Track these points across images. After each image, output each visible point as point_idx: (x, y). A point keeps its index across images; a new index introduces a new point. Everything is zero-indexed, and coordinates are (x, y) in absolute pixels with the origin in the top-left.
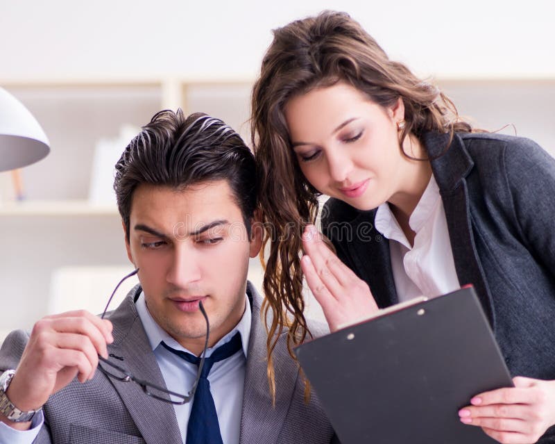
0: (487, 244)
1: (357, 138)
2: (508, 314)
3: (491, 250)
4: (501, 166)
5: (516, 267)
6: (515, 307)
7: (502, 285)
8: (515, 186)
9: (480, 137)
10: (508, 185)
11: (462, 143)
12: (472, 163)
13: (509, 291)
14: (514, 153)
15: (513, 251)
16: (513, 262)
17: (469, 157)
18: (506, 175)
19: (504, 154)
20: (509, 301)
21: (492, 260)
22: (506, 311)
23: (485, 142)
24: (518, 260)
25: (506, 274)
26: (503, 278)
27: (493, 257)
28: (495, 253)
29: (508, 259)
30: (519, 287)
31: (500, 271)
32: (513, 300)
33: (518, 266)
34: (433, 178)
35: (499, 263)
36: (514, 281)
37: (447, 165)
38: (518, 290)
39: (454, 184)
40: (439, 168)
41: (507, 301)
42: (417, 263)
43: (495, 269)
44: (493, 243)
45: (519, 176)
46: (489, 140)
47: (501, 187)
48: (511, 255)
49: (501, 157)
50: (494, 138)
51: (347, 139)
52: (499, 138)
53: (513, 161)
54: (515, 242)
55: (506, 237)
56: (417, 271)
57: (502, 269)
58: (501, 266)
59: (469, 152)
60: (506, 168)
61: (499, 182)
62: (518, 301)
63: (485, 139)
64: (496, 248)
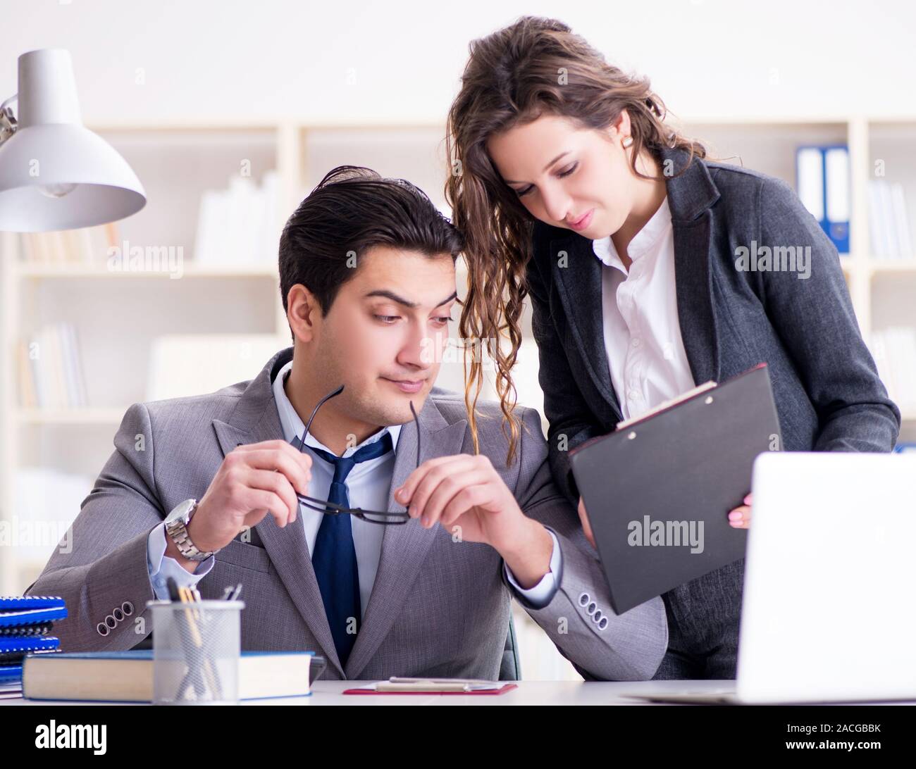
0: (721, 289)
1: (570, 171)
2: (730, 371)
3: (724, 296)
4: (756, 205)
5: (747, 321)
6: (739, 365)
7: (730, 337)
8: (768, 230)
9: (731, 169)
10: (760, 227)
11: (707, 170)
12: (718, 194)
13: (736, 346)
14: (772, 193)
15: (746, 302)
16: (746, 315)
17: (716, 188)
18: (760, 217)
19: (760, 192)
20: (735, 357)
21: (724, 307)
22: (728, 368)
23: (737, 176)
24: (751, 313)
25: (736, 326)
26: (732, 330)
27: (725, 305)
28: (728, 300)
29: (741, 310)
30: (747, 344)
31: (730, 321)
32: (738, 357)
33: (750, 319)
34: (665, 203)
35: (730, 312)
36: (743, 336)
37: (685, 192)
38: (745, 346)
39: (692, 214)
40: (677, 193)
41: (732, 357)
42: (633, 298)
43: (725, 318)
44: (727, 290)
45: (774, 221)
46: (741, 174)
47: (752, 229)
48: (745, 306)
49: (757, 194)
50: (748, 173)
51: (562, 173)
52: (754, 174)
53: (770, 201)
54: (751, 293)
55: (743, 286)
56: (631, 306)
57: (733, 320)
58: (732, 316)
59: (716, 182)
60: (762, 208)
61: (751, 222)
62: (743, 359)
63: (736, 172)
64: (730, 295)
